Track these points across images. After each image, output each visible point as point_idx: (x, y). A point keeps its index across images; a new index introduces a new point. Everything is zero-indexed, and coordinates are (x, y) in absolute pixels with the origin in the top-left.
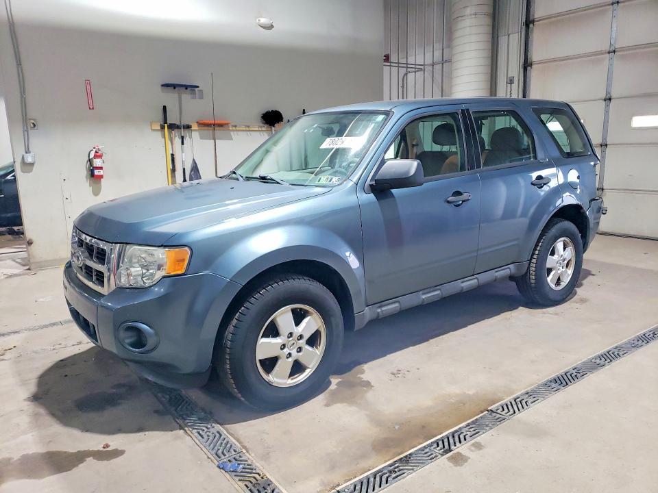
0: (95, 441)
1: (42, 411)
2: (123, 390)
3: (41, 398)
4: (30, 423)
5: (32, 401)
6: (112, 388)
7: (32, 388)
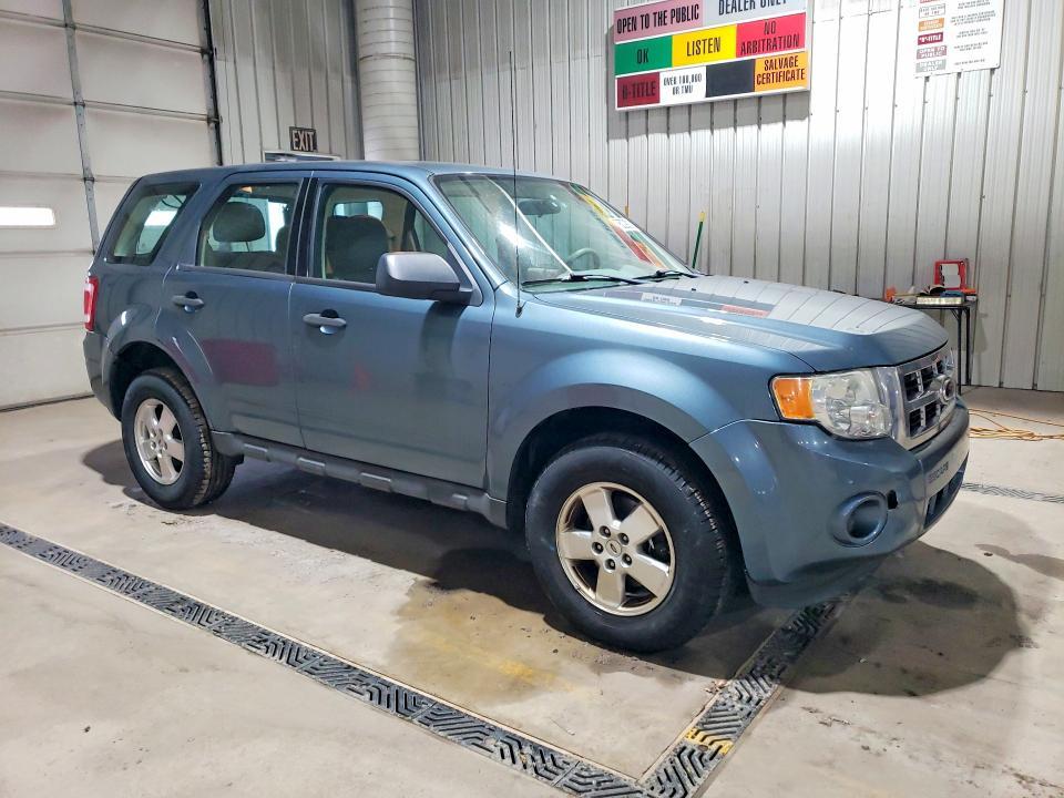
0: (995, 565)
1: (1023, 618)
2: (896, 592)
3: (1012, 636)
4: (1049, 612)
5: (1028, 640)
6: (905, 601)
7: (1012, 661)
